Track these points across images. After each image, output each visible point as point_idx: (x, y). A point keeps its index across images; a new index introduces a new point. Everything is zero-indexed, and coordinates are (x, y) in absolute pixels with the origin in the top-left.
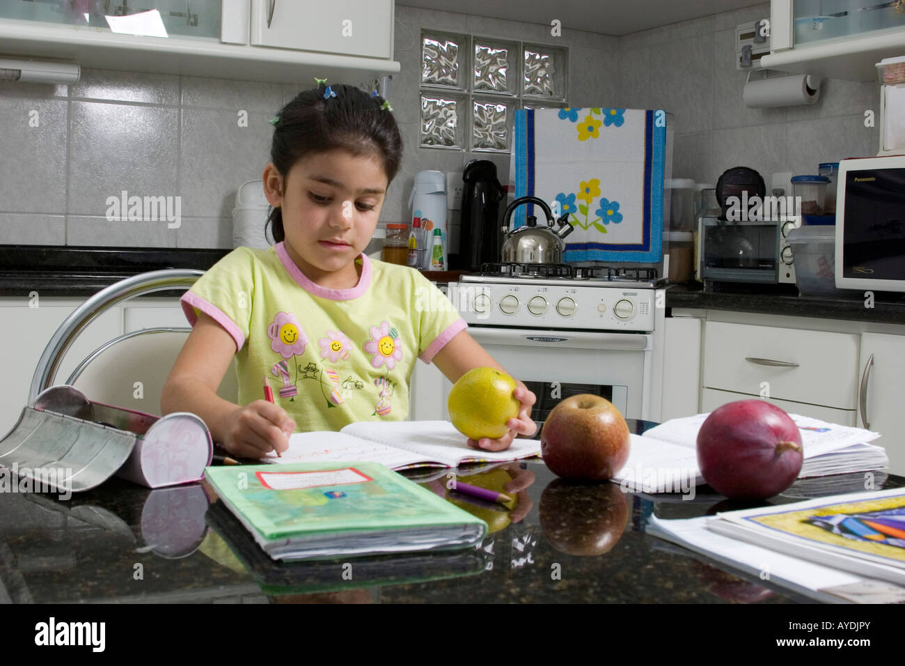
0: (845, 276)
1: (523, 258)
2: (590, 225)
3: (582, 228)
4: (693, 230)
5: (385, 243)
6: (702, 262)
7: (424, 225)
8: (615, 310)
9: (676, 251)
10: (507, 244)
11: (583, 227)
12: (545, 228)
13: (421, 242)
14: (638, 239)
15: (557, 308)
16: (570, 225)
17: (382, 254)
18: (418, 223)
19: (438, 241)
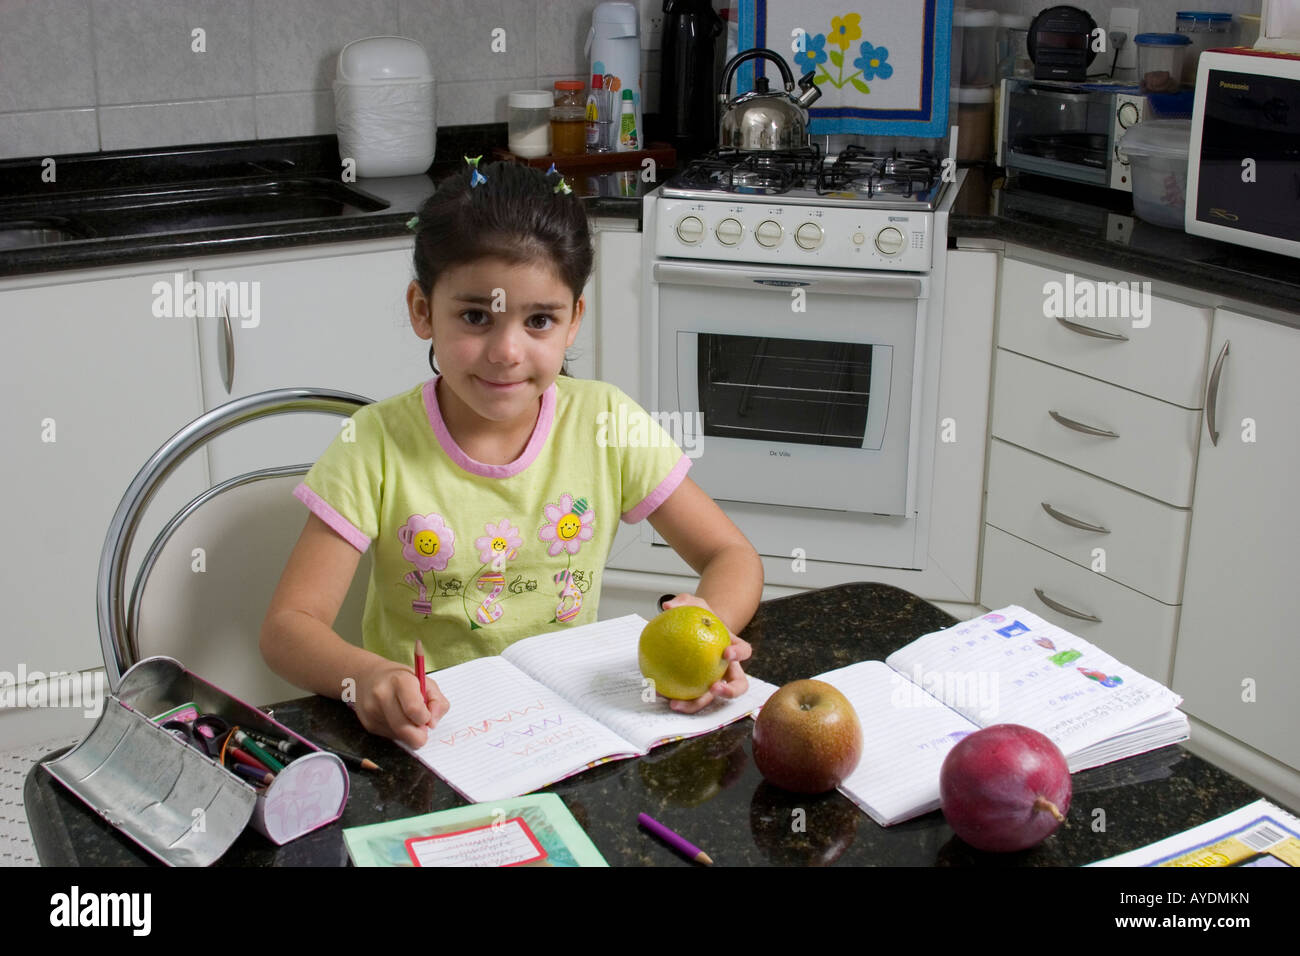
0: (1199, 218)
1: (749, 145)
2: (845, 82)
3: (834, 86)
4: (995, 86)
5: (553, 115)
6: (1004, 143)
7: (608, 83)
8: (877, 242)
9: (968, 116)
10: (728, 119)
11: (835, 83)
12: (780, 94)
13: (605, 110)
14: (914, 103)
15: (796, 237)
16: (816, 88)
17: (549, 128)
18: (599, 82)
19: (628, 108)
